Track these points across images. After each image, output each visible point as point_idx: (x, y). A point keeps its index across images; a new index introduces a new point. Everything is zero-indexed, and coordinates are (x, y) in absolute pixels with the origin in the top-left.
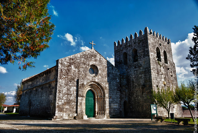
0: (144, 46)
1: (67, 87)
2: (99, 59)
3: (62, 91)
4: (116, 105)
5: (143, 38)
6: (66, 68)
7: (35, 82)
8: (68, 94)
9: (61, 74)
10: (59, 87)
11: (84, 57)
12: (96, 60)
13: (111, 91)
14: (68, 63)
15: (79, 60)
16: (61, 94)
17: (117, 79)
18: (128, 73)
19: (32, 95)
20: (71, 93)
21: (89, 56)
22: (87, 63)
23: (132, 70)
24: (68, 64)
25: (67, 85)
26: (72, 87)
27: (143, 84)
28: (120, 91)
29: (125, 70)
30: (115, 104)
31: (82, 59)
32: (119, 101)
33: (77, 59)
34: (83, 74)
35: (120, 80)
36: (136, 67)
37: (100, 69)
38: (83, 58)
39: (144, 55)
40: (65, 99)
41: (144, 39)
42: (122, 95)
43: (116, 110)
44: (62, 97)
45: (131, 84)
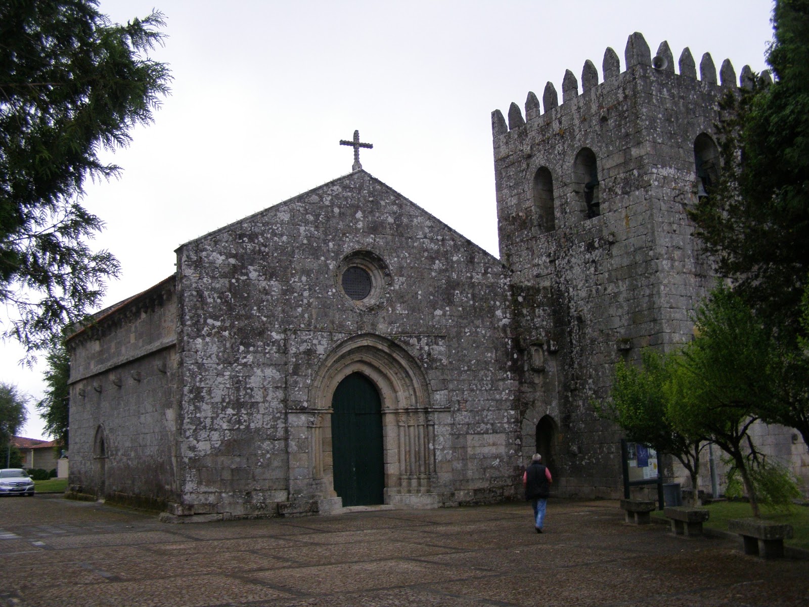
0: (627, 135)
1: (233, 370)
2: (391, 220)
3: (210, 392)
4: (491, 441)
5: (620, 91)
6: (222, 281)
7: (113, 345)
8: (238, 405)
9: (200, 312)
10: (193, 375)
11: (311, 218)
12: (375, 228)
13: (464, 377)
14: (230, 255)
15: (285, 238)
16: (204, 406)
17: (499, 313)
18: (558, 274)
19: (105, 405)
20: (251, 396)
21: (336, 210)
22: (331, 244)
23: (573, 260)
24: (232, 261)
25: (228, 361)
26: (258, 372)
27: (622, 331)
28: (517, 369)
29: (544, 258)
30: (490, 438)
31: (302, 229)
32: (509, 422)
33: (275, 235)
34: (309, 304)
35: (516, 315)
36: (590, 247)
37: (401, 268)
38: (307, 223)
39: (626, 182)
40: (225, 426)
41: (626, 97)
42: (525, 388)
43: (492, 467)
44: (208, 421)
45: (570, 333)
